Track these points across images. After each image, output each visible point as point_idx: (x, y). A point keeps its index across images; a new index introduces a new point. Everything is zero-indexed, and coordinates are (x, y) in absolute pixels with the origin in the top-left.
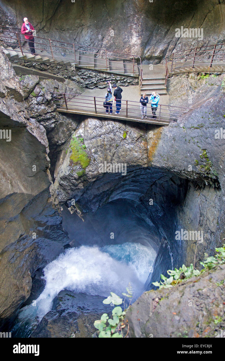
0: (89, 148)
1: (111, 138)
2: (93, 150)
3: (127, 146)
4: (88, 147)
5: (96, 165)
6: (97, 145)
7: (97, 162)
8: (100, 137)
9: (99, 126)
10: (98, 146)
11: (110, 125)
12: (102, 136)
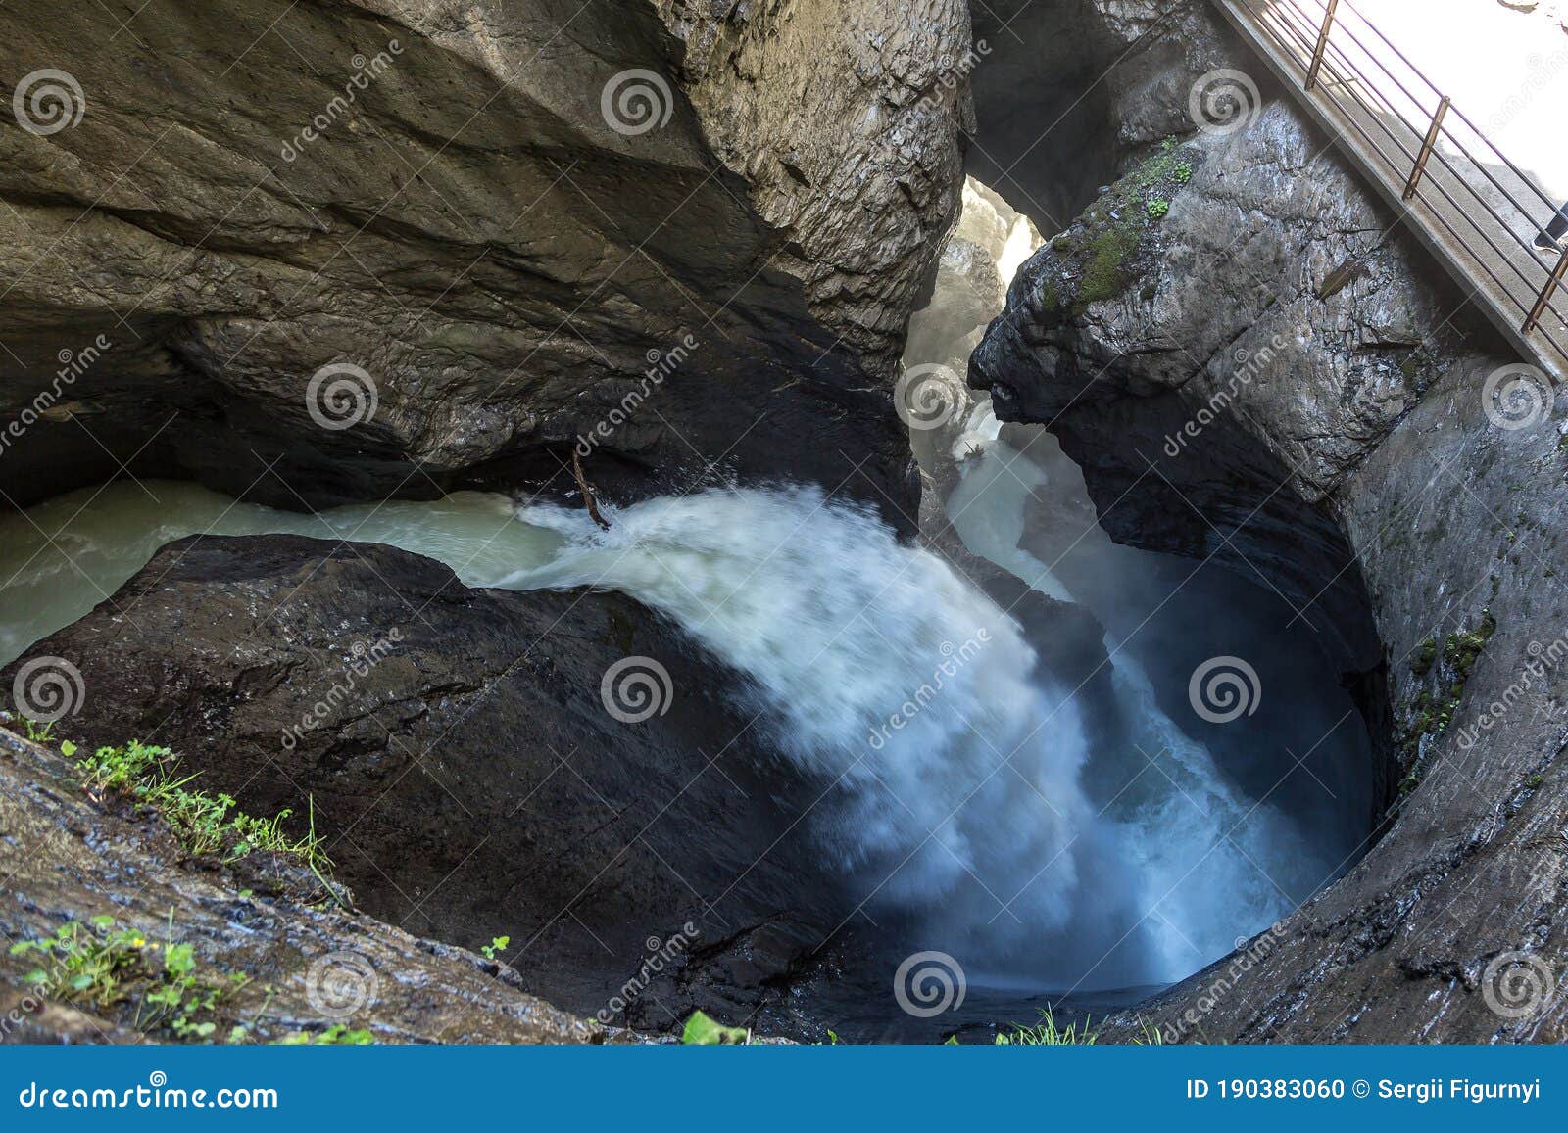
0: (1174, 228)
1: (1279, 251)
2: (1177, 250)
3: (1305, 334)
4: (1175, 221)
5: (1138, 316)
6: (1210, 240)
7: (1152, 305)
8: (1246, 212)
9: (1284, 161)
10: (1208, 247)
11: (1325, 190)
12: (1255, 212)
